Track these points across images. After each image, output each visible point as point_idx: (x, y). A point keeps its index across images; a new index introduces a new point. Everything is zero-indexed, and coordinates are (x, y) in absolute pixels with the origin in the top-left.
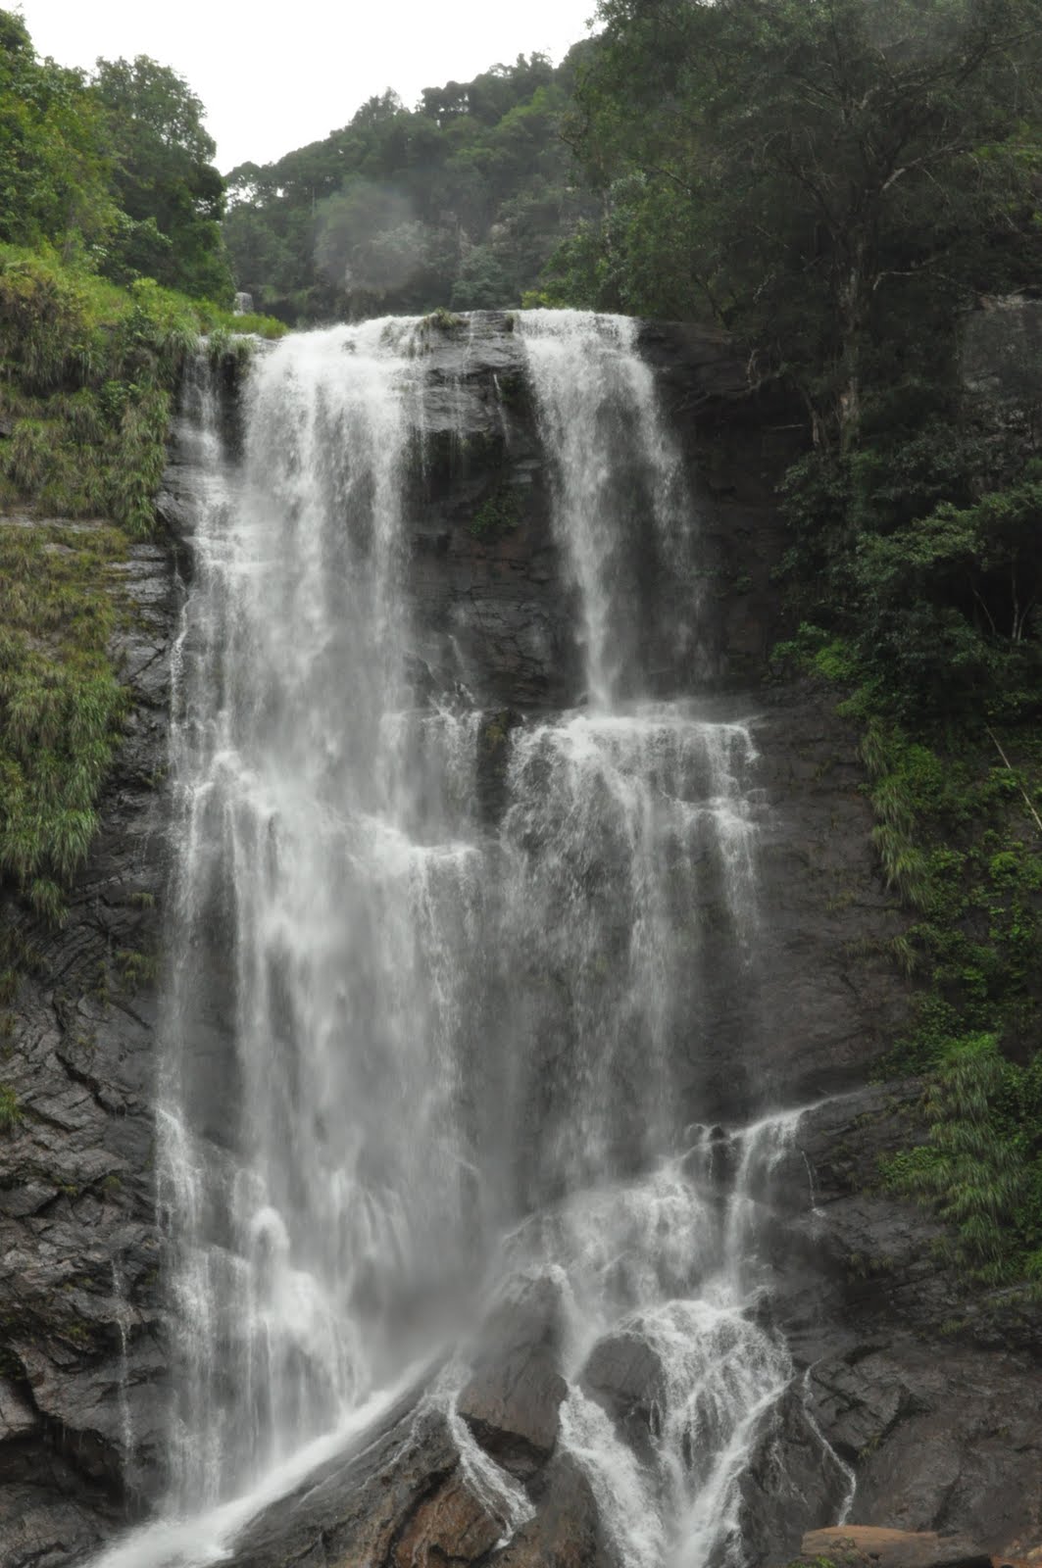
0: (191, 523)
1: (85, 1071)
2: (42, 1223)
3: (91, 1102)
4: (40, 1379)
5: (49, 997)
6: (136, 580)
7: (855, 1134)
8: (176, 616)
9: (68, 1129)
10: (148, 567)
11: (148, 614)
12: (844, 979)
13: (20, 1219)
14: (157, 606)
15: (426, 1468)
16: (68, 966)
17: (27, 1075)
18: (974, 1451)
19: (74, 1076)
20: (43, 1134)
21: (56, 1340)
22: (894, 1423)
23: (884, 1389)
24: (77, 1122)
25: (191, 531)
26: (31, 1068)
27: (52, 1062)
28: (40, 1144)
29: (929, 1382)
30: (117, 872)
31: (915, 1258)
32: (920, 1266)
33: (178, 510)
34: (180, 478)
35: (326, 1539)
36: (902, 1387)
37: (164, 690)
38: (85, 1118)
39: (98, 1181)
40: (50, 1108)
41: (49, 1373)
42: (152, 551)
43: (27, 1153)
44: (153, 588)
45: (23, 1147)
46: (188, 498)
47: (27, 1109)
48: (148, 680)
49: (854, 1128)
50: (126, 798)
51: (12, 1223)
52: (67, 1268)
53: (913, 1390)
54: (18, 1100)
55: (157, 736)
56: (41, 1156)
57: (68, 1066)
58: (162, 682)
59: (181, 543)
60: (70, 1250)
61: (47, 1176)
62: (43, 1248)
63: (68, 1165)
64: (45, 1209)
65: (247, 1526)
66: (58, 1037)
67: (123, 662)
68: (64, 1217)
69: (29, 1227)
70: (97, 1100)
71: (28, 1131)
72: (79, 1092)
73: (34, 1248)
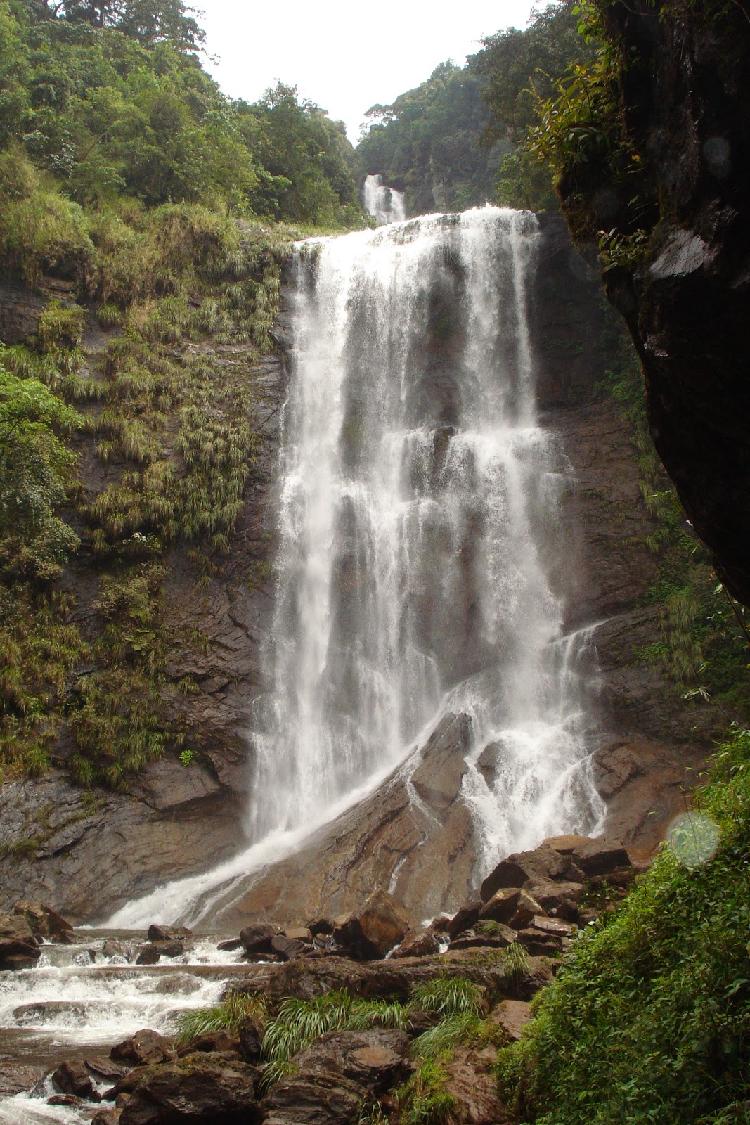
0: (291, 342)
1: (241, 622)
2: (221, 696)
3: (245, 637)
4: (221, 768)
5: (224, 586)
6: (263, 375)
7: (621, 637)
8: (284, 391)
9: (234, 650)
10: (270, 367)
11: (269, 392)
12: (622, 557)
13: (211, 694)
14: (274, 388)
15: (389, 808)
16: (233, 571)
17: (214, 625)
18: (662, 793)
19: (237, 625)
20: (222, 653)
21: (228, 750)
22: (628, 780)
23: (624, 763)
24: (238, 647)
25: (291, 347)
26: (217, 621)
27: (226, 619)
28: (221, 658)
29: (646, 758)
30: (255, 524)
31: (649, 698)
32: (649, 702)
33: (284, 336)
34: (286, 319)
35: (337, 842)
36: (634, 763)
37: (277, 430)
38: (242, 645)
39: (247, 675)
40: (223, 640)
41: (225, 765)
42: (272, 358)
43: (214, 663)
44: (272, 378)
45: (213, 660)
46: (290, 329)
47: (213, 642)
48: (268, 427)
49: (621, 634)
50: (258, 487)
51: (207, 696)
52: (233, 716)
53: (639, 764)
54: (210, 637)
55: (272, 454)
56: (221, 663)
57: (234, 620)
58: (275, 427)
59: (286, 354)
60: (235, 708)
61: (223, 674)
62: (223, 707)
63: (234, 668)
64: (223, 689)
65: (312, 835)
66: (229, 606)
67: (256, 418)
68: (232, 692)
69: (215, 697)
70: (248, 636)
71: (215, 652)
72: (239, 632)
73: (218, 707)
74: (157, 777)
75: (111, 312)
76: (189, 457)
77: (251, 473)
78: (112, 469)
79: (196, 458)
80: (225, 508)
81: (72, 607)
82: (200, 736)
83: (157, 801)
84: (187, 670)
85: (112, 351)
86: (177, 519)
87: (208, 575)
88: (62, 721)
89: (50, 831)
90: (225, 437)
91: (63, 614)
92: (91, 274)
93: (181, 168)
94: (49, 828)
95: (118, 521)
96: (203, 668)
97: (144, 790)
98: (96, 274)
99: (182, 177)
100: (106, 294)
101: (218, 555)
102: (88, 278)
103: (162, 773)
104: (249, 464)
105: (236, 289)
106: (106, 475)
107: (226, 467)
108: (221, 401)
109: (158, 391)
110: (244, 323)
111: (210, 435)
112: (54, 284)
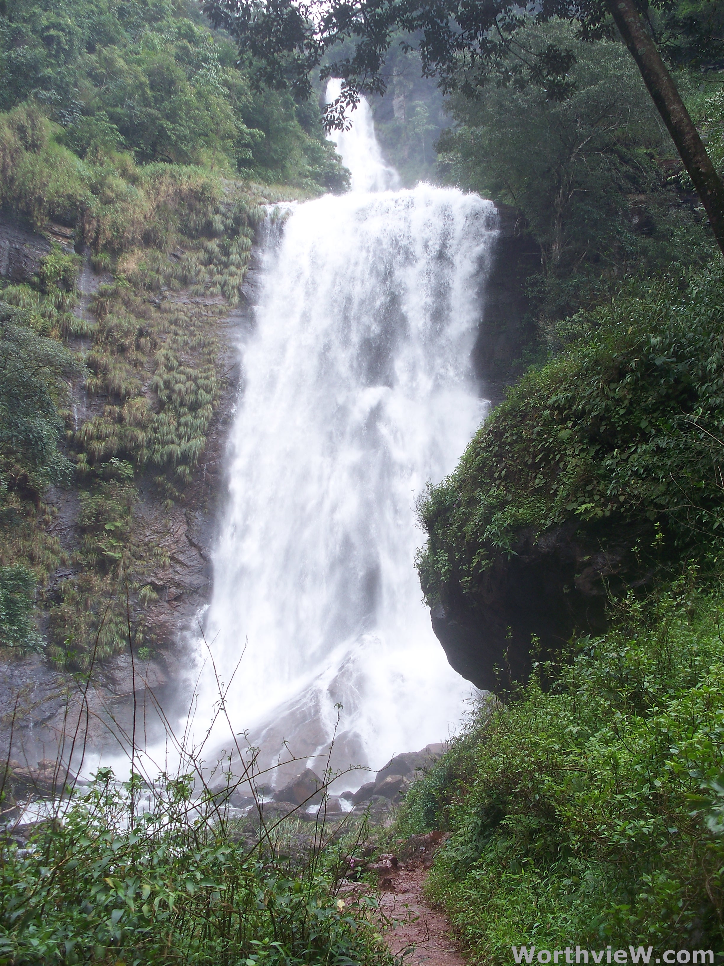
1: (196, 542)
2: (176, 603)
3: (198, 556)
4: (171, 665)
5: (184, 510)
9: (188, 566)
10: (237, 320)
13: (168, 602)
16: (192, 497)
17: (173, 543)
19: (192, 544)
20: (178, 568)
24: (192, 564)
26: (175, 540)
27: (184, 538)
28: (177, 572)
30: (214, 460)
33: (251, 292)
34: (254, 276)
37: (239, 378)
38: (195, 562)
39: (199, 588)
40: (181, 557)
41: (175, 662)
42: (239, 312)
43: (171, 575)
45: (170, 573)
46: (257, 286)
47: (171, 558)
48: (231, 375)
50: (220, 427)
51: (164, 603)
54: (169, 554)
55: (233, 399)
56: (177, 577)
57: (190, 540)
59: (252, 308)
61: (178, 585)
62: (176, 614)
63: (187, 581)
64: (178, 598)
66: (186, 528)
67: (222, 366)
68: (184, 602)
69: (170, 604)
70: (201, 555)
71: (172, 566)
72: (194, 552)
73: (172, 614)
74: (118, 668)
75: (104, 259)
76: (163, 395)
77: (214, 414)
78: (97, 401)
79: (169, 398)
80: (191, 443)
81: (55, 518)
82: (155, 637)
83: (118, 687)
84: (149, 580)
85: (103, 294)
86: (148, 448)
87: (171, 499)
88: (43, 614)
89: (32, 705)
90: (195, 380)
91: (47, 523)
92: (90, 223)
93: (174, 129)
94: (31, 703)
95: (99, 446)
96: (162, 579)
97: (107, 677)
98: (95, 223)
99: (174, 138)
100: (102, 242)
101: (180, 482)
102: (87, 226)
103: (122, 664)
104: (213, 406)
105: (213, 245)
106: (91, 405)
107: (194, 407)
108: (193, 348)
109: (141, 333)
110: (217, 278)
111: (183, 377)
112: (56, 229)
